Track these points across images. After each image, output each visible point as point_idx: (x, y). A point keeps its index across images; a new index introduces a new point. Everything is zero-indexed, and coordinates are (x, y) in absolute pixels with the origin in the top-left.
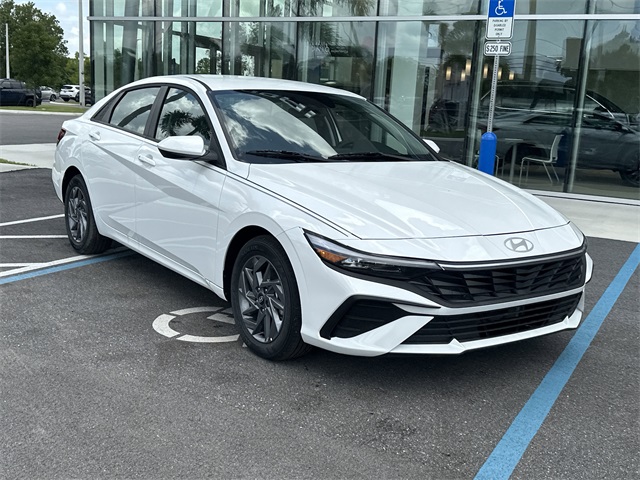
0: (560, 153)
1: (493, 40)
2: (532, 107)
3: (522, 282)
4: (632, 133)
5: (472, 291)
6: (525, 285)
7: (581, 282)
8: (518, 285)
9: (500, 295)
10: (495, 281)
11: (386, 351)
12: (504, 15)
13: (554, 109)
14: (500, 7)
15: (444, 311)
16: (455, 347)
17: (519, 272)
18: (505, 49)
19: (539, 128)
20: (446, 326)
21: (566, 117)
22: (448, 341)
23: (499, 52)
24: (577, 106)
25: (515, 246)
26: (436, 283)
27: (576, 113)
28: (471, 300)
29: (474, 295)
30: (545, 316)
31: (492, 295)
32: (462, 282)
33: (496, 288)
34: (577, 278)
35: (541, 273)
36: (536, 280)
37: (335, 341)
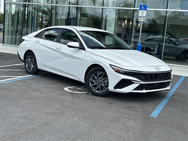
0: (158, 51)
1: (141, 17)
2: (148, 36)
3: (158, 77)
4: (179, 45)
5: (148, 78)
6: (159, 78)
7: (170, 79)
8: (157, 78)
9: (154, 80)
10: (153, 76)
11: (130, 92)
12: (144, 10)
13: (156, 37)
14: (143, 7)
15: (142, 83)
16: (144, 91)
17: (158, 75)
18: (144, 19)
19: (150, 43)
20: (142, 86)
21: (159, 40)
22: (143, 90)
23: (142, 20)
24: (163, 36)
25: (157, 69)
26: (141, 76)
27: (163, 38)
28: (148, 81)
29: (149, 79)
30: (163, 86)
31: (152, 80)
32: (146, 76)
33: (153, 78)
34: (169, 78)
35: (162, 75)
36: (161, 77)
37: (117, 90)
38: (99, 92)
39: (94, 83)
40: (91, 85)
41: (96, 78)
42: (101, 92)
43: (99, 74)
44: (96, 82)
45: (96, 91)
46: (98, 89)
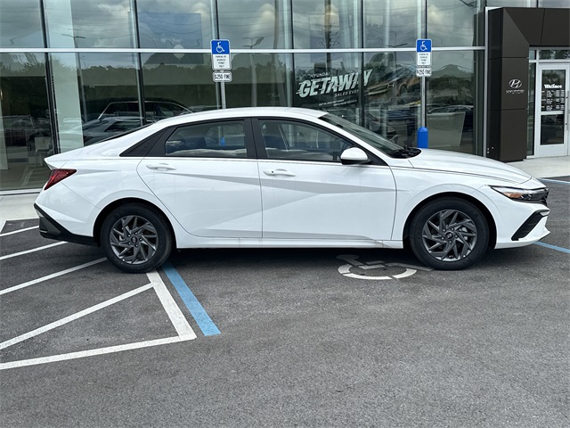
1: (218, 71)
12: (223, 53)
18: (228, 77)
37: (521, 240)
38: (454, 259)
39: (435, 243)
40: (428, 249)
41: (438, 228)
42: (459, 258)
43: (443, 215)
44: (440, 238)
45: (445, 260)
46: (451, 254)
